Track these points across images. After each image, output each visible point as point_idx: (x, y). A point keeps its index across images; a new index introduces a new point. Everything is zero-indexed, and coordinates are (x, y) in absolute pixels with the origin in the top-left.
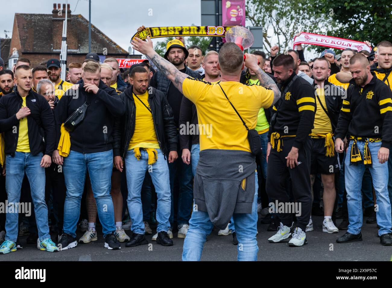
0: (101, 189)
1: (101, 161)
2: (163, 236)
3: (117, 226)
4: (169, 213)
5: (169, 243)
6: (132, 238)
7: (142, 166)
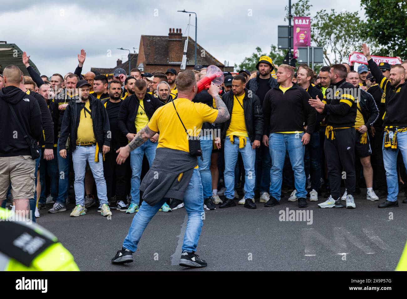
0: (203, 165)
1: (204, 144)
2: (249, 202)
3: (213, 192)
4: (253, 185)
5: (253, 206)
6: (224, 202)
7: (235, 149)
